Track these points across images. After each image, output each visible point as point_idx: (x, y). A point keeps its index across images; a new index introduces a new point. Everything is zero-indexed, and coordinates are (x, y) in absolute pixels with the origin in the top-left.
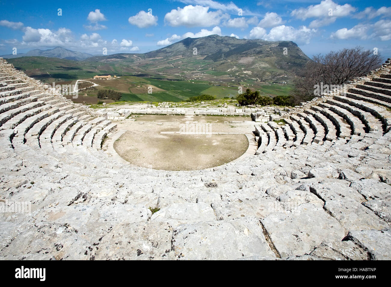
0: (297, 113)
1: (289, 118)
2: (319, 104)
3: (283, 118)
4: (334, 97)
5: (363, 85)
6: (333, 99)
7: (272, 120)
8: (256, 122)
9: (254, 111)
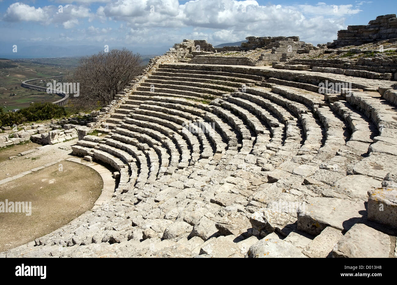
0: (106, 120)
1: (101, 127)
2: (120, 106)
3: (95, 129)
4: (129, 97)
5: (144, 82)
6: (129, 99)
7: (86, 134)
8: (53, 144)
9: (34, 133)
